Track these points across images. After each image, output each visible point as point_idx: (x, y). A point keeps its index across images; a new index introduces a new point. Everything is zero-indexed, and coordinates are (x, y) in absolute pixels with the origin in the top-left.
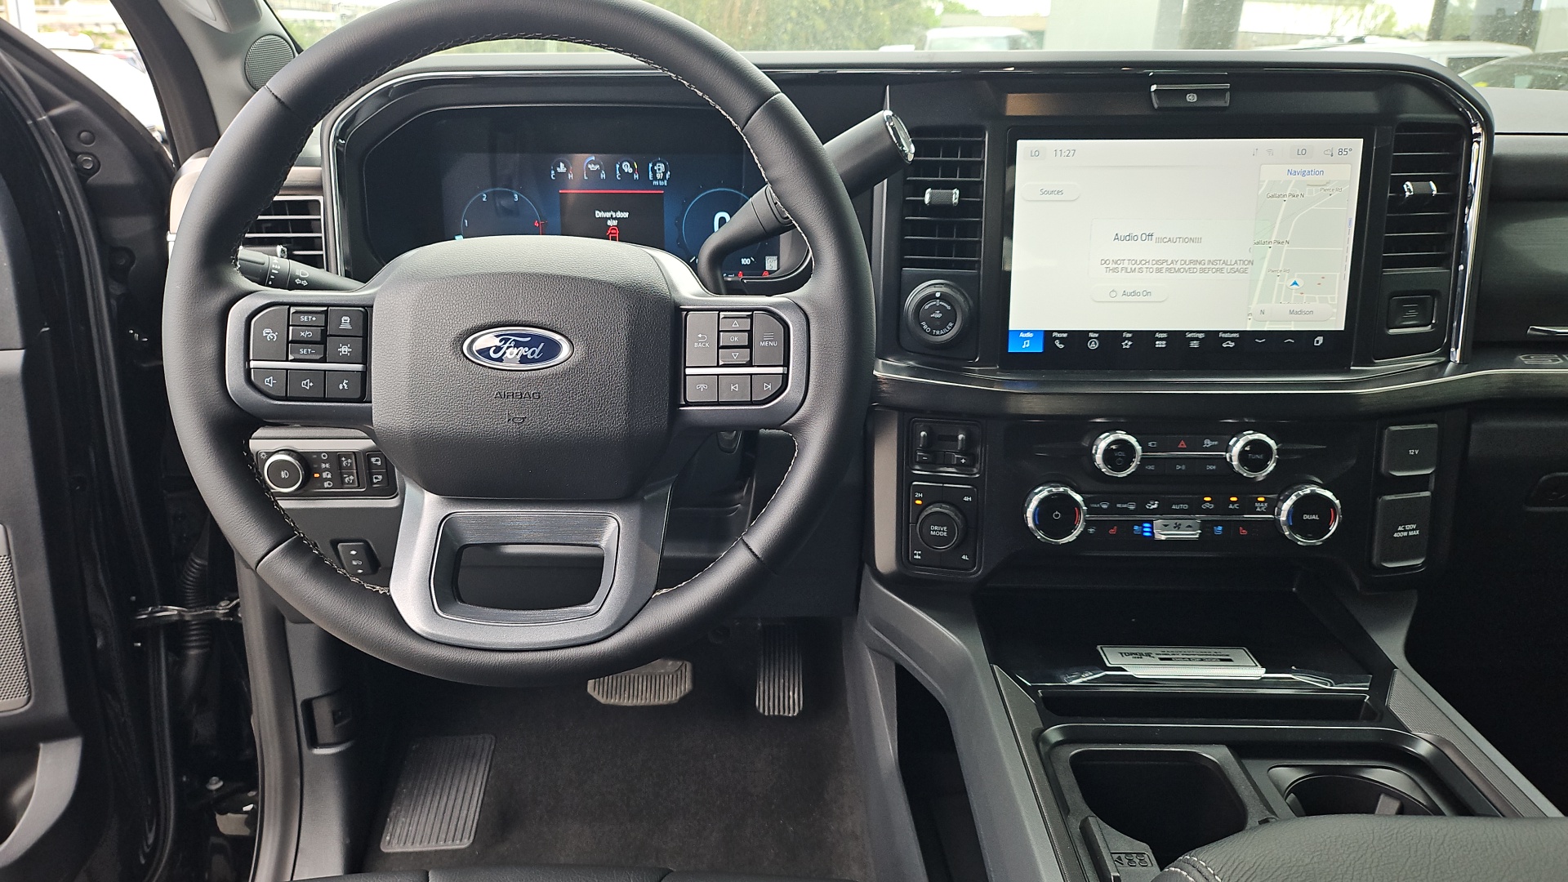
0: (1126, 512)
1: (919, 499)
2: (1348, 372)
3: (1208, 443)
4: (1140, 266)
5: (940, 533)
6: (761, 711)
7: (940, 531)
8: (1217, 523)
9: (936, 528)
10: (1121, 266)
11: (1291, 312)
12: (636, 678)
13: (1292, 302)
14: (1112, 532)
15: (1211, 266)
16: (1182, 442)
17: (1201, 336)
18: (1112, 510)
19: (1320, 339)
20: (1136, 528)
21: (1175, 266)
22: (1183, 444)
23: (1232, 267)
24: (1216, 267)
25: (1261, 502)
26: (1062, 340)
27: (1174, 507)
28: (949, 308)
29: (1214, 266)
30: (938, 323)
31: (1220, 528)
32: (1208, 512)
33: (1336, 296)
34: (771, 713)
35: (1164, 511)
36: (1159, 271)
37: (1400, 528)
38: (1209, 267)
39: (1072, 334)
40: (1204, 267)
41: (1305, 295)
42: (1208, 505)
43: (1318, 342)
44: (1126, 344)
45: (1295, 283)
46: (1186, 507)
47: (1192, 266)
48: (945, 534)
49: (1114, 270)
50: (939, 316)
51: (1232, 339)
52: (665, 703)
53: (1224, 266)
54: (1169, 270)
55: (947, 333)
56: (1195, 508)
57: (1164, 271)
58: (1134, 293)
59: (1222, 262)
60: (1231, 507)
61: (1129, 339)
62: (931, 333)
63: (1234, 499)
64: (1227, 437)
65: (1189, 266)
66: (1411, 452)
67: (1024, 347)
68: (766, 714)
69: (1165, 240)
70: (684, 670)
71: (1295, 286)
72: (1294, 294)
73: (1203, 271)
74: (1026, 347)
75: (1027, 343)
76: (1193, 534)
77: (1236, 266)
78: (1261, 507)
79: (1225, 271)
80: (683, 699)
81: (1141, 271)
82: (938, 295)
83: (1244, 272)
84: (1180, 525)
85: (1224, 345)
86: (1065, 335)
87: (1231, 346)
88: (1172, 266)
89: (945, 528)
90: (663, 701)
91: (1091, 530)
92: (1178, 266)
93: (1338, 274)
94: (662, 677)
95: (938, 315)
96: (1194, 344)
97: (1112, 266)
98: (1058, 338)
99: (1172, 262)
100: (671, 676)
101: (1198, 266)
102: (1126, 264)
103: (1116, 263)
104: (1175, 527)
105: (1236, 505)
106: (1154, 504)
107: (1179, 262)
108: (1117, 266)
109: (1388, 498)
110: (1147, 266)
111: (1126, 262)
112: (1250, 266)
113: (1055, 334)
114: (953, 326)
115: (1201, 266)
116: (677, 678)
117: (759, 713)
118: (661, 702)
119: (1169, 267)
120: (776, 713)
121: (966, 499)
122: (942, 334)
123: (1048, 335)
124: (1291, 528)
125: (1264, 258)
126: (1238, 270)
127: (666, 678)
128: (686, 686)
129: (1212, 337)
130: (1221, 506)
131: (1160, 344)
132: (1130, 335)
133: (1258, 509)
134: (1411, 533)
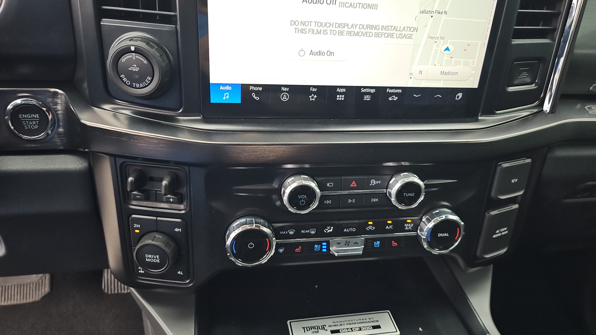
0: (309, 236)
1: (137, 229)
2: (477, 120)
3: (373, 182)
4: (325, 28)
5: (154, 261)
6: (106, 291)
7: (154, 258)
8: (376, 240)
9: (150, 256)
10: (308, 28)
11: (442, 73)
12: (10, 287)
13: (443, 65)
14: (297, 250)
15: (384, 31)
16: (354, 182)
17: (373, 91)
18: (298, 235)
19: (460, 95)
20: (316, 246)
21: (354, 30)
22: (354, 184)
23: (400, 33)
24: (388, 32)
25: (409, 223)
26: (257, 93)
27: (345, 230)
28: (145, 62)
29: (386, 31)
30: (137, 77)
31: (378, 242)
32: (370, 232)
33: (476, 60)
34: (113, 292)
35: (338, 233)
36: (341, 33)
37: (498, 232)
38: (382, 31)
39: (266, 87)
40: (378, 31)
41: (453, 59)
42: (370, 228)
43: (458, 97)
44: (313, 98)
45: (447, 49)
46: (354, 230)
47: (369, 30)
48: (158, 261)
49: (302, 31)
50: (137, 69)
51: (396, 94)
52: (32, 301)
53: (394, 31)
54: (349, 33)
55: (146, 86)
56: (361, 230)
57: (345, 34)
58: (320, 53)
59: (393, 28)
60: (387, 227)
61: (315, 93)
62: (131, 86)
63: (389, 222)
64: (389, 177)
65: (366, 30)
66: (513, 181)
67: (224, 98)
68: (110, 293)
69: (347, 5)
70: (44, 280)
71: (447, 51)
72: (445, 58)
73: (377, 35)
74: (226, 99)
75: (227, 95)
76: (358, 249)
77: (403, 32)
78: (408, 227)
79: (395, 36)
80: (44, 298)
81: (325, 32)
82: (133, 49)
83: (410, 38)
84: (349, 242)
85: (390, 99)
86: (261, 89)
87: (395, 99)
88: (352, 29)
89: (158, 257)
90: (30, 300)
91: (281, 250)
92: (357, 30)
93: (480, 42)
94: (28, 285)
95: (135, 69)
96: (367, 98)
97: (300, 27)
98: (255, 91)
99: (352, 26)
100: (35, 284)
101: (374, 31)
102: (313, 26)
103: (304, 24)
104: (345, 244)
105: (391, 227)
106: (330, 229)
107: (358, 26)
108: (305, 27)
109: (493, 213)
110: (331, 28)
111: (313, 24)
112: (414, 33)
113: (251, 88)
114: (152, 80)
115: (376, 31)
116: (38, 285)
117: (104, 293)
118: (28, 301)
119: (350, 30)
120: (116, 292)
121: (177, 230)
122: (142, 88)
123: (245, 89)
124: (429, 243)
125: (426, 26)
126: (405, 36)
127: (31, 285)
128: (46, 289)
129: (381, 91)
130: (380, 228)
131: (340, 98)
132: (314, 90)
133: (407, 228)
134: (503, 233)
